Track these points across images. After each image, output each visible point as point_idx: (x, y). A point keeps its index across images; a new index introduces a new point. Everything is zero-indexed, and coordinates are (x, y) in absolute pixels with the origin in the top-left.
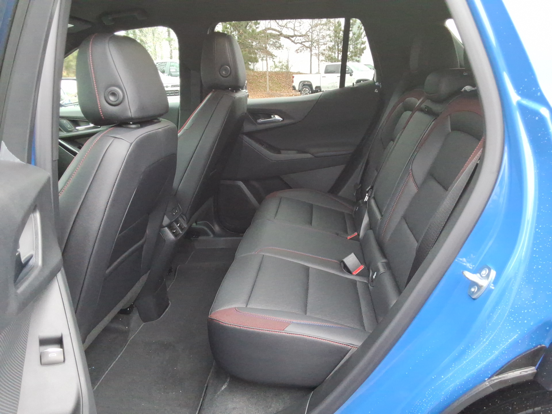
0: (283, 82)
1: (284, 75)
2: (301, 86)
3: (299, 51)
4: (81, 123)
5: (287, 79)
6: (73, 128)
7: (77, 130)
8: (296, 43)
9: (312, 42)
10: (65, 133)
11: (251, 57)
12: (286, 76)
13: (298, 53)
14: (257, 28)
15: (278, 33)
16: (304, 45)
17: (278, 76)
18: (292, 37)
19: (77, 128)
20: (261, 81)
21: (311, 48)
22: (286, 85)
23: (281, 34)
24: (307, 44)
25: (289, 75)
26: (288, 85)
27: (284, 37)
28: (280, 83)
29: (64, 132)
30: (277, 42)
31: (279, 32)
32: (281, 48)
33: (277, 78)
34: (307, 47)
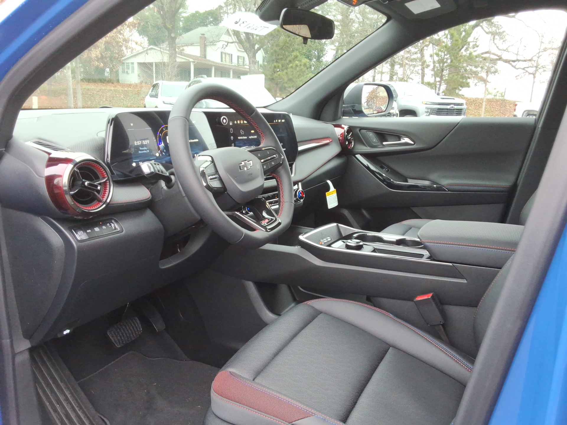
0: (496, 111)
1: (498, 103)
2: (525, 115)
3: (518, 77)
4: (388, 138)
5: (502, 108)
6: (379, 144)
7: (383, 145)
8: (518, 69)
9: (536, 67)
10: (369, 148)
11: (463, 82)
12: (501, 104)
13: (517, 79)
14: (475, 51)
15: (497, 57)
16: (527, 71)
17: (491, 104)
18: (514, 61)
19: (384, 143)
20: (470, 108)
21: (534, 74)
22: (499, 114)
23: (500, 59)
24: (532, 70)
25: (505, 103)
26: (502, 113)
27: (504, 61)
28: (492, 111)
29: (368, 146)
30: (493, 67)
31: (497, 55)
32: (496, 74)
33: (489, 106)
34: (530, 74)
